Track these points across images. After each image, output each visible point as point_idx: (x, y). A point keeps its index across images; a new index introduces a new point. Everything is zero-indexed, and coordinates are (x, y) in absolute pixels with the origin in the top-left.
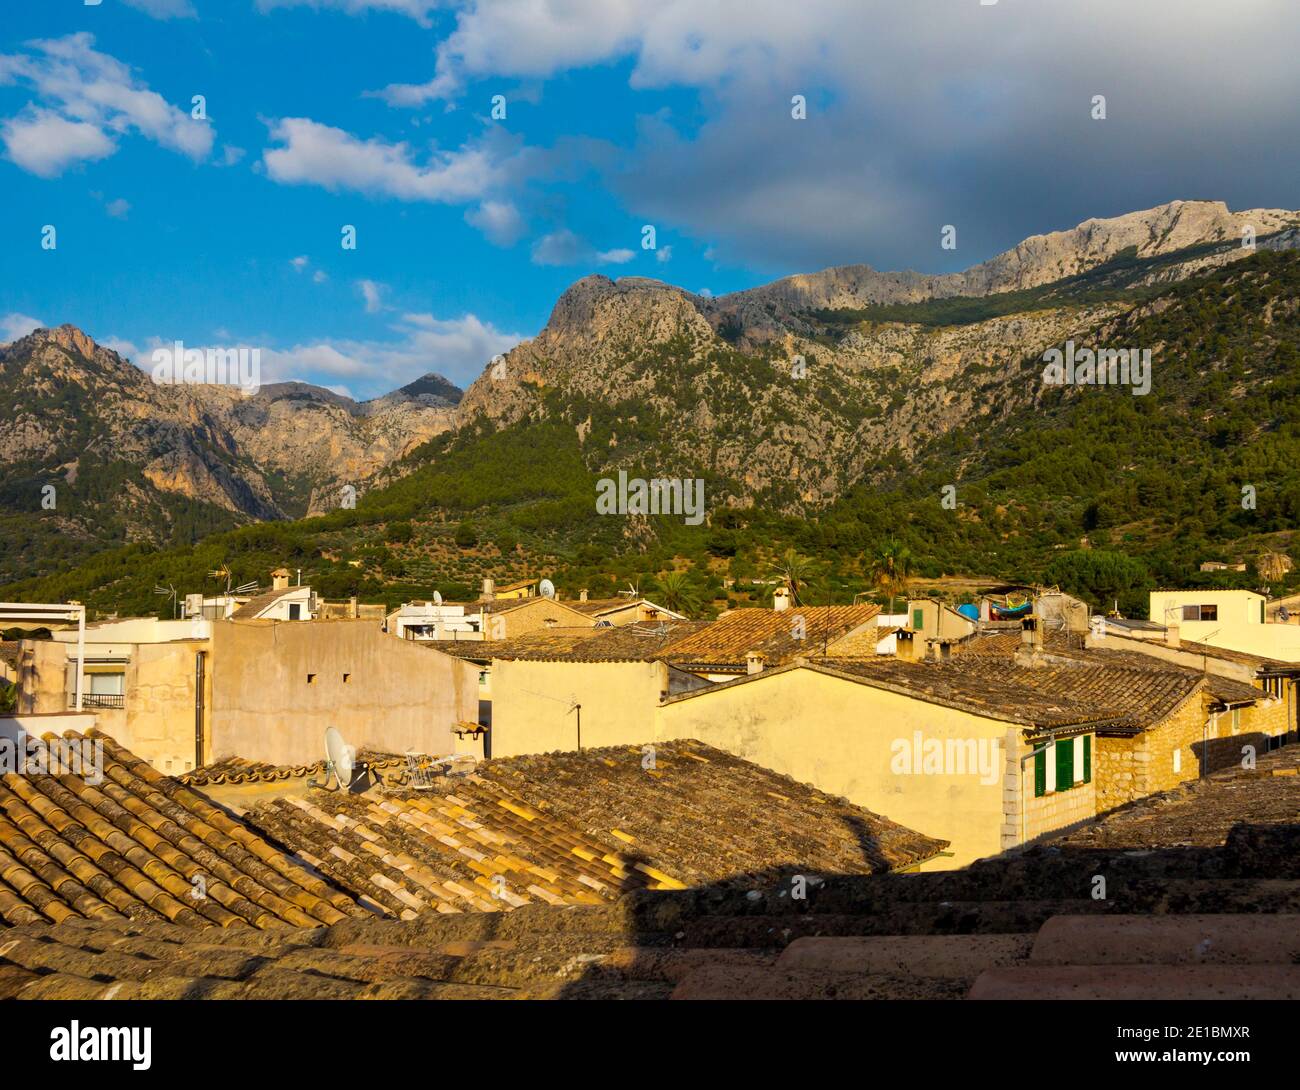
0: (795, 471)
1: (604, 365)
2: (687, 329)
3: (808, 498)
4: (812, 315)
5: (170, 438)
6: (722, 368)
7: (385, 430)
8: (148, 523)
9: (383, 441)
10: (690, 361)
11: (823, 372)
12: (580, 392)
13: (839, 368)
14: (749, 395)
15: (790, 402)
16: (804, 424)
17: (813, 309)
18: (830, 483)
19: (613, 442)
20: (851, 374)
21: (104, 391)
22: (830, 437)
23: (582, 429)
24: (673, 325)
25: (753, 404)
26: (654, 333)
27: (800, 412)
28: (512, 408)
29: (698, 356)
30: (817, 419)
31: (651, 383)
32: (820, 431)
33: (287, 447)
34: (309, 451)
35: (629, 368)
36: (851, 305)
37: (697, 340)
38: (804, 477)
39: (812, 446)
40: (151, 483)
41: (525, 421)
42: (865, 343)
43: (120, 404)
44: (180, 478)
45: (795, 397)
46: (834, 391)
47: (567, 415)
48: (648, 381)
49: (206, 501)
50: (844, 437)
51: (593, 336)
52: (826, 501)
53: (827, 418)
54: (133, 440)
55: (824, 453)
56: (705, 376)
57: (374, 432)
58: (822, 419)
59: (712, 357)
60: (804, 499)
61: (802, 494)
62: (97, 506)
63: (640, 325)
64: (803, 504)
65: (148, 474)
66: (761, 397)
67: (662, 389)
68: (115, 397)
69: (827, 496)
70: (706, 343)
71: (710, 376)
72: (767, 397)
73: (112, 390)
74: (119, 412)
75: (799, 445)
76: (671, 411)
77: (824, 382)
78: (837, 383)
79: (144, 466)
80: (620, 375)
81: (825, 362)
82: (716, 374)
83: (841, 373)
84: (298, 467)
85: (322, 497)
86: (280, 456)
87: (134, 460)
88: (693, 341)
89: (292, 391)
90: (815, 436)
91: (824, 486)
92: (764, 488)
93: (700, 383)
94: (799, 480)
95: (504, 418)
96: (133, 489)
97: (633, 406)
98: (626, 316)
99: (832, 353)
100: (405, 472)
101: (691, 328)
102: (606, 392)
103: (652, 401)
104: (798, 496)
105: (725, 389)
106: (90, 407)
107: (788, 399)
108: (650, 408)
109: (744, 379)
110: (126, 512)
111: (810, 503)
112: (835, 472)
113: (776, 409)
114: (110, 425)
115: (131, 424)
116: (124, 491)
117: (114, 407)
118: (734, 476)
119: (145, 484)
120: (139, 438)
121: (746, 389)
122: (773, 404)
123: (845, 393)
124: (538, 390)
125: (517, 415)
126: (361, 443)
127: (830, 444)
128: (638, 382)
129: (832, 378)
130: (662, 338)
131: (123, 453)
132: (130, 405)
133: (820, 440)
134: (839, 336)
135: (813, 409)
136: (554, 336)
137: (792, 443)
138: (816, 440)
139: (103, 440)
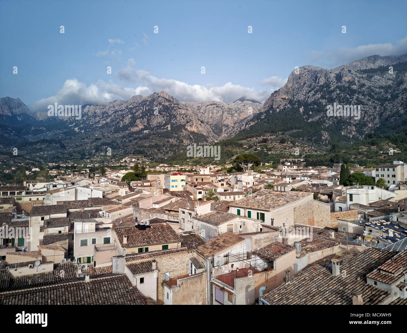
0: (366, 118)
1: (305, 92)
2: (328, 80)
3: (370, 125)
4: (361, 71)
5: (191, 118)
6: (340, 90)
7: (236, 112)
8: (188, 139)
9: (236, 115)
10: (330, 89)
11: (368, 88)
12: (299, 99)
13: (372, 86)
14: (349, 97)
15: (362, 98)
16: (367, 105)
17: (362, 69)
18: (377, 120)
19: (311, 113)
20: (376, 88)
21: (174, 107)
22: (375, 108)
23: (301, 110)
24: (324, 79)
25: (351, 100)
26: (318, 82)
27: (365, 101)
28: (280, 105)
29: (332, 87)
30: (371, 103)
31: (320, 96)
32: (372, 106)
33: (211, 118)
34: (217, 118)
35: (313, 92)
36: (373, 67)
37: (332, 83)
38: (369, 120)
39: (370, 110)
40: (187, 129)
41: (285, 108)
42: (380, 78)
43: (178, 110)
44: (194, 127)
45: (363, 97)
46: (372, 94)
47: (296, 106)
48: (319, 95)
49: (200, 133)
50: (379, 107)
51: (300, 84)
52: (376, 126)
53: (374, 102)
54: (183, 119)
55: (374, 112)
56: (335, 93)
57: (233, 112)
58: (372, 103)
59: (337, 87)
60: (369, 126)
61: (368, 124)
62: (176, 135)
63: (313, 80)
64: (369, 127)
65: (186, 127)
66: (353, 98)
67: (323, 97)
68: (177, 109)
69: (376, 124)
70: (334, 84)
71: (337, 93)
72: (355, 98)
73: (176, 107)
74: (178, 112)
75: (366, 110)
76: (326, 103)
77: (369, 91)
78: (373, 91)
79: (185, 125)
80: (310, 94)
81: (368, 85)
82: (339, 92)
83: (373, 88)
84: (215, 123)
85: (226, 130)
86: (210, 120)
87: (183, 124)
88: (330, 83)
89: (211, 103)
90: (371, 108)
91: (375, 122)
92: (357, 123)
93: (334, 95)
94: (367, 121)
95: (278, 108)
96: (184, 131)
97: (314, 103)
98: (309, 78)
99: (370, 82)
100: (252, 124)
101: (329, 80)
102: (306, 99)
103: (321, 101)
104: (367, 125)
105: (342, 96)
106: (171, 111)
107: (361, 98)
108: (320, 103)
109: (347, 93)
110: (183, 136)
111: (371, 127)
112: (378, 117)
113: (358, 101)
114: (176, 116)
115: (181, 115)
116: (181, 132)
117: (177, 111)
118: (347, 120)
119: (186, 129)
120: (184, 118)
121: (348, 96)
122: (357, 99)
123: (376, 94)
124: (286, 99)
125: (282, 107)
126: (230, 115)
127: (375, 110)
128: (316, 96)
129: (371, 90)
130: (322, 83)
131: (180, 122)
132: (180, 110)
133: (372, 109)
134: (371, 77)
135: (369, 100)
136: (289, 85)
137: (364, 110)
138: (371, 109)
139: (175, 119)
